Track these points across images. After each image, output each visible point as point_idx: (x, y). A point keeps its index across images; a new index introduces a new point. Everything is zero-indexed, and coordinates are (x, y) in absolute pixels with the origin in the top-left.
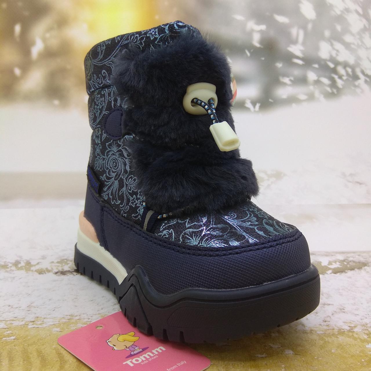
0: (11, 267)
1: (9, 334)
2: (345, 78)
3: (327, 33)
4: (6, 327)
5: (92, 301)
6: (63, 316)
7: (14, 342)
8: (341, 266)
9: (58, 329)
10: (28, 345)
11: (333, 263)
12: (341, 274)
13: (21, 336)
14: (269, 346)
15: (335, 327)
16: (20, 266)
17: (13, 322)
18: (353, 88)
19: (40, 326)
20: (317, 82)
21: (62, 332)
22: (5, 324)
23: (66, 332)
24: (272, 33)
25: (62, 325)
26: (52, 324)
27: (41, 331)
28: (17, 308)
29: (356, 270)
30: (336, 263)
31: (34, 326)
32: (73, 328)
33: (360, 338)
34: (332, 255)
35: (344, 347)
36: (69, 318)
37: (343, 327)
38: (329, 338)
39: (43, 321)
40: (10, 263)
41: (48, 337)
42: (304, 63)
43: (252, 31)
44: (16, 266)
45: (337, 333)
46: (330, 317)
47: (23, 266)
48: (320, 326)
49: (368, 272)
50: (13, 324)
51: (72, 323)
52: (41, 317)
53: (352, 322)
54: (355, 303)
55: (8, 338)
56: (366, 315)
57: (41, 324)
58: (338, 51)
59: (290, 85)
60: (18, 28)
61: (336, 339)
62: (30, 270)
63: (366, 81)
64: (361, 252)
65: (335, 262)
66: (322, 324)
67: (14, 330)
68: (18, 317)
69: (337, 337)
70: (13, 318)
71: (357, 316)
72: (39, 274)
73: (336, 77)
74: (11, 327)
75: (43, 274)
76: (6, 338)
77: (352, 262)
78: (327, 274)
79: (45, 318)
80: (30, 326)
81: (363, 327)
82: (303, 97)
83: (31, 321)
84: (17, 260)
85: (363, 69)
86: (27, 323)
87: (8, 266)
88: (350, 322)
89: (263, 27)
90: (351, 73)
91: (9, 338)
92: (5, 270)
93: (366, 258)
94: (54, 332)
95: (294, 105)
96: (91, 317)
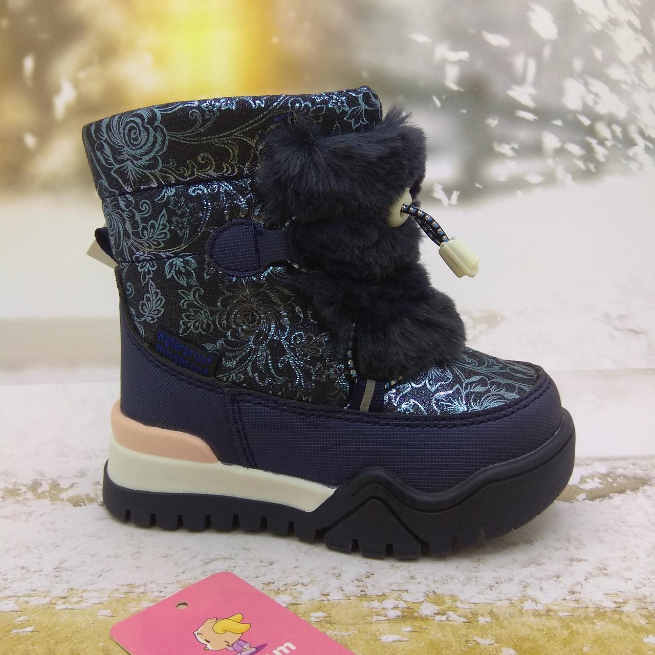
0: (25, 492)
1: (23, 622)
2: (609, 144)
3: (578, 64)
4: (17, 608)
5: (165, 557)
6: (116, 587)
7: (31, 637)
8: (603, 486)
9: (108, 612)
10: (56, 642)
11: (588, 480)
12: (602, 500)
13: (44, 625)
14: (473, 641)
15: (590, 604)
16: (40, 490)
17: (29, 599)
18: (624, 162)
19: (76, 606)
20: (561, 152)
21: (114, 616)
22: (16, 603)
23: (122, 616)
24: (480, 66)
25: (114, 604)
26: (97, 603)
27: (78, 616)
28: (36, 571)
29: (628, 492)
30: (593, 479)
31: (67, 605)
32: (134, 609)
33: (633, 625)
34: (587, 465)
35: (605, 641)
36: (126, 591)
37: (604, 604)
38: (579, 625)
39: (82, 596)
40: (24, 485)
41: (90, 626)
42: (536, 118)
43: (444, 62)
44: (33, 492)
45: (592, 615)
46: (581, 584)
47: (46, 491)
48: (564, 601)
49: (649, 497)
50: (29, 602)
51: (133, 600)
52: (78, 589)
53: (619, 593)
54: (625, 557)
55: (21, 631)
56: (644, 579)
57: (78, 602)
58: (596, 95)
59: (512, 158)
60: (29, 64)
61: (590, 626)
62: (58, 499)
63: (647, 149)
64: (636, 458)
65: (592, 477)
66: (568, 597)
67: (32, 614)
68: (38, 589)
69: (594, 623)
70: (29, 592)
71: (629, 581)
72: (74, 506)
73: (594, 142)
74: (26, 609)
75: (81, 506)
76: (17, 631)
77: (621, 477)
78: (578, 500)
79: (84, 591)
80: (60, 606)
81: (639, 603)
82: (534, 179)
83: (62, 596)
84: (36, 479)
85: (643, 127)
86: (54, 601)
87: (20, 492)
88: (616, 594)
89: (464, 55)
90: (620, 135)
91: (24, 630)
92: (14, 500)
93: (646, 470)
94: (101, 618)
95: (519, 193)
96: (165, 587)
